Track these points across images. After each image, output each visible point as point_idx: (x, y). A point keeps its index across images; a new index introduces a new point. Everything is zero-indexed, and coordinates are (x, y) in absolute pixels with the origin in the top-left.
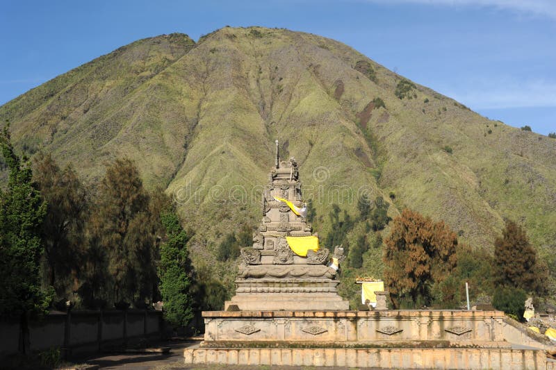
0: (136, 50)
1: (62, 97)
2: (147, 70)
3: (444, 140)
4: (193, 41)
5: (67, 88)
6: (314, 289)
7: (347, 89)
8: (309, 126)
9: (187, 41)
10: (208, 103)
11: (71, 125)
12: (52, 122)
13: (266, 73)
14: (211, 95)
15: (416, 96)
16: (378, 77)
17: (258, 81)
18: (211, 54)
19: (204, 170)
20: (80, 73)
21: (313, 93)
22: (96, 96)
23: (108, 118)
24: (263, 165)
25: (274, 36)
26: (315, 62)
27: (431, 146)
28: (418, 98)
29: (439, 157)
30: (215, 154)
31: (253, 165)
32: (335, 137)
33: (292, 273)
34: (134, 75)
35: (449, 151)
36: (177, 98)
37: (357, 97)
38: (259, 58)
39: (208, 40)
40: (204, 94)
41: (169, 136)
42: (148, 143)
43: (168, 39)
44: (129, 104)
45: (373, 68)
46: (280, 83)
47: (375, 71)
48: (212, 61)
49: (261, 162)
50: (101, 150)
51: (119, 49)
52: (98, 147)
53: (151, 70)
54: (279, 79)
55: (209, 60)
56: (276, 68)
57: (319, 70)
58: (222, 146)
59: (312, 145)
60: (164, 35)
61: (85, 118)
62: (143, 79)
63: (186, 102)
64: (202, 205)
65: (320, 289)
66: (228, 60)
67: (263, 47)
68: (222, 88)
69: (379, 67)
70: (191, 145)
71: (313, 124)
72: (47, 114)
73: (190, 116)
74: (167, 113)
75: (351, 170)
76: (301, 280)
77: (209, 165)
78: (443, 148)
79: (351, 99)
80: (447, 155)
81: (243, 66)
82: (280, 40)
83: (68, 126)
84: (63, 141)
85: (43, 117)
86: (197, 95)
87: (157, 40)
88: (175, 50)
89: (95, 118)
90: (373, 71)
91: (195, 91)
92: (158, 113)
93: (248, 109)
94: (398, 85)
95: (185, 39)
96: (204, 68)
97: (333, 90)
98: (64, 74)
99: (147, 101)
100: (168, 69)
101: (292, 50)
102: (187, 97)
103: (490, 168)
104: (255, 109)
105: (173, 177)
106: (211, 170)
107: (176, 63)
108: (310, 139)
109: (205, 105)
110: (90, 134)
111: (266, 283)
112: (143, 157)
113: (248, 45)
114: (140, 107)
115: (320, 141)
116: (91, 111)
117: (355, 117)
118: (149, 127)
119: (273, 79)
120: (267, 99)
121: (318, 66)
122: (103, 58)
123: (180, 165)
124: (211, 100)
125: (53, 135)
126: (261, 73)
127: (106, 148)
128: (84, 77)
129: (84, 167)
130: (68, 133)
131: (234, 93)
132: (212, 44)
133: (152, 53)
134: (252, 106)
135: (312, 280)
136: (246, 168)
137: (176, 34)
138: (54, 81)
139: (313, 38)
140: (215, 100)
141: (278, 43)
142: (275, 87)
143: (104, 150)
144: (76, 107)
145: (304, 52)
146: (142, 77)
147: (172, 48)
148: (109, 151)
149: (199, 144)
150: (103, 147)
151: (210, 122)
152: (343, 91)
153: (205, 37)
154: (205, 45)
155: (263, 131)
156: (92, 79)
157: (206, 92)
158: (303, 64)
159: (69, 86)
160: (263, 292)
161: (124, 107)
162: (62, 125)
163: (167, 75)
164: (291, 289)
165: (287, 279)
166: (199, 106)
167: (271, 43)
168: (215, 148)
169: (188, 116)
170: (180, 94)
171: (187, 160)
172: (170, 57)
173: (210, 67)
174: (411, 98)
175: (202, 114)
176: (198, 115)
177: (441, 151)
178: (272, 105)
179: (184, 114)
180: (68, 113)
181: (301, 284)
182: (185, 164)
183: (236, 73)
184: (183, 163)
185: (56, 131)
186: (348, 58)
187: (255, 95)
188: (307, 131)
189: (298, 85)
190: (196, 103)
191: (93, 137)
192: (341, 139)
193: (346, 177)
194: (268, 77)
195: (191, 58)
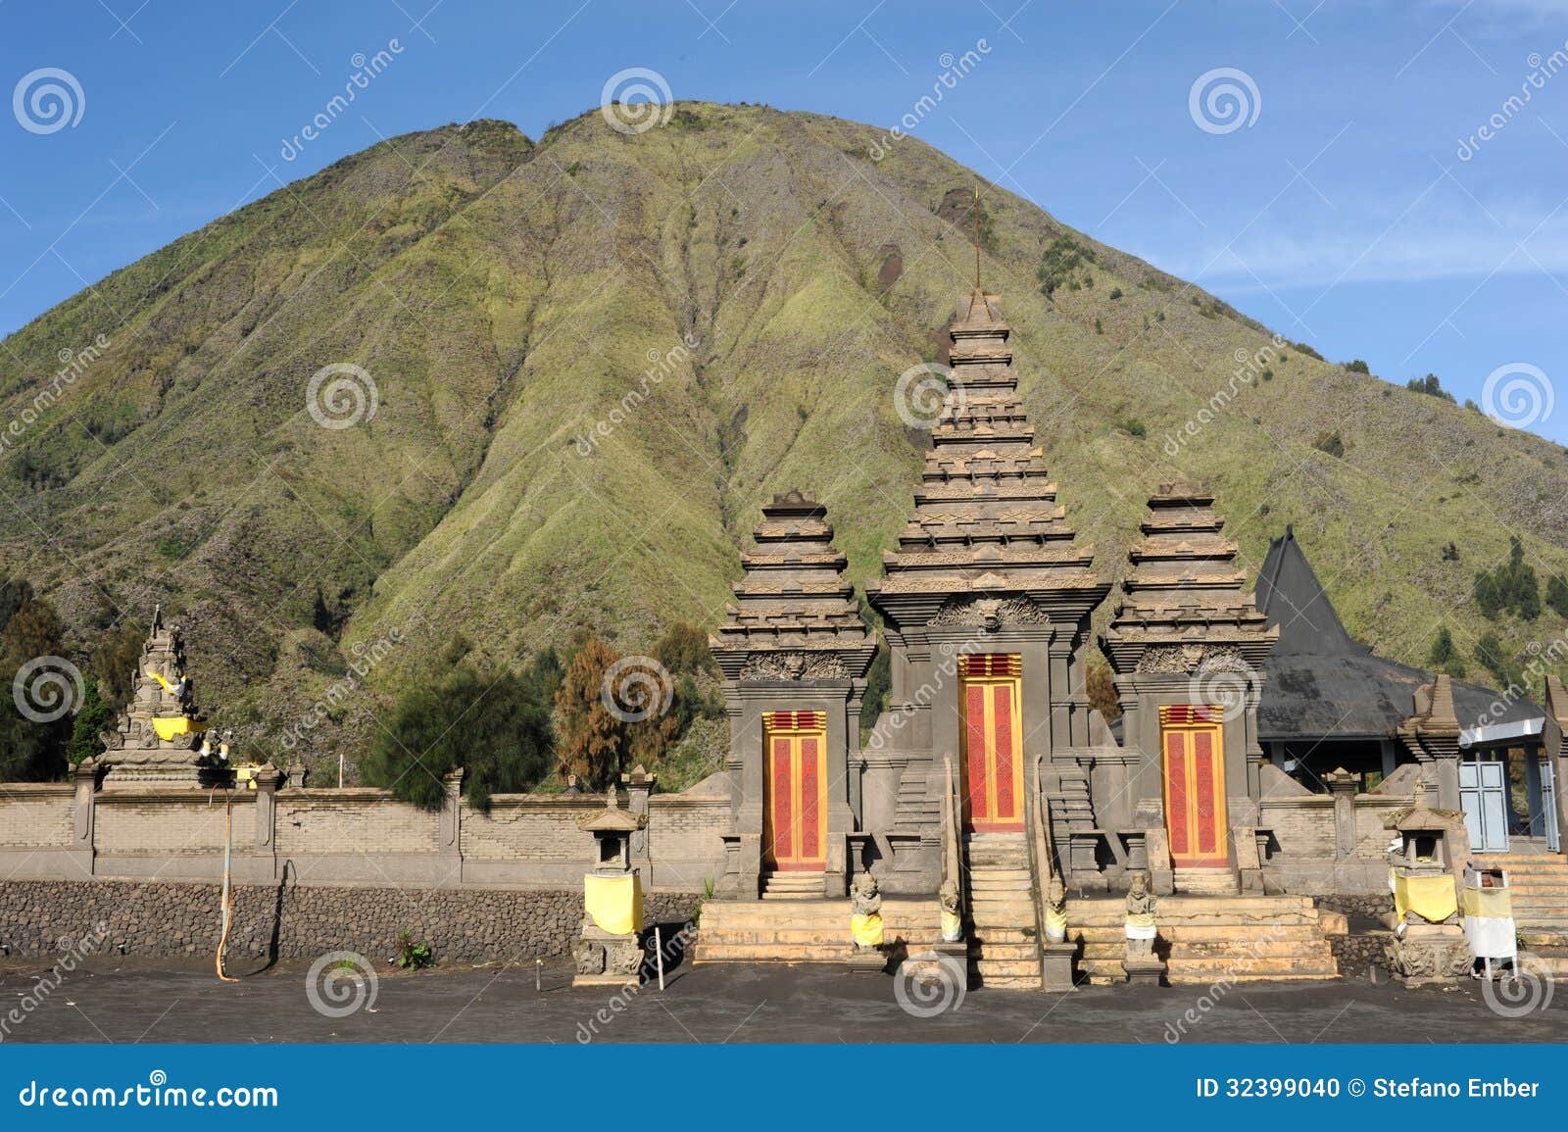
0: (379, 168)
1: (187, 296)
2: (406, 220)
3: (1134, 401)
4: (527, 141)
5: (201, 273)
6: (174, 777)
7: (909, 268)
8: (801, 367)
9: (512, 141)
10: (552, 310)
11: (209, 366)
12: (162, 360)
13: (706, 227)
14: (561, 287)
15: (1089, 282)
16: (999, 232)
17: (685, 248)
18: (568, 178)
19: (520, 487)
20: (237, 229)
21: (818, 281)
22: (275, 290)
23: (295, 353)
24: (674, 470)
25: (736, 126)
26: (835, 196)
27: (1093, 421)
28: (1096, 287)
29: (1108, 448)
30: (551, 446)
31: (648, 471)
32: (860, 399)
33: (153, 759)
34: (373, 235)
35: (1137, 431)
36: (474, 297)
37: (934, 287)
38: (694, 185)
39: (563, 140)
40: (545, 283)
41: (447, 396)
42: (392, 418)
43: (464, 135)
44: (352, 313)
45: (986, 209)
46: (741, 253)
47: (991, 215)
48: (569, 198)
49: (670, 462)
50: (271, 438)
51: (338, 165)
52: (268, 428)
53: (415, 221)
54: (737, 241)
55: (561, 195)
56: (735, 212)
57: (845, 216)
58: (571, 424)
59: (804, 416)
60: (454, 125)
61: (243, 349)
62: (395, 245)
63: (495, 308)
64: (503, 576)
65: (180, 777)
66: (611, 194)
67: (703, 156)
68: (589, 270)
69: (1002, 206)
70: (502, 418)
71: (809, 363)
72: (149, 340)
73: (505, 342)
74: (446, 338)
75: (886, 482)
76: (160, 767)
77: (532, 475)
78: (1120, 426)
79: (917, 293)
80: (1129, 443)
81: (649, 209)
82: (748, 137)
83: (202, 371)
84: (186, 412)
85: (139, 347)
86: (525, 286)
87: (436, 139)
88: (481, 164)
89: (267, 350)
90: (985, 217)
91: (523, 278)
92: (423, 337)
93: (650, 325)
94: (1047, 254)
95: (508, 136)
96: (547, 217)
97: (875, 270)
98: (196, 233)
99: (397, 304)
100: (456, 220)
101: (779, 164)
102: (500, 293)
103: (1235, 473)
104: (670, 322)
105: (452, 503)
106: (537, 489)
107: (478, 203)
108: (802, 402)
109: (544, 315)
110: (250, 394)
111: (124, 770)
112: (380, 452)
113: (665, 151)
114: (378, 324)
115: (824, 406)
116: (258, 331)
117: (924, 342)
118: (398, 375)
119: (725, 241)
120: (705, 296)
121: (843, 206)
122: (296, 188)
123: (470, 473)
124: (559, 302)
125: (162, 394)
126: (694, 225)
127: (285, 431)
128: (244, 241)
129: (228, 482)
130: (201, 389)
131: (619, 282)
132: (572, 150)
133: (419, 174)
134: (663, 315)
135: (174, 766)
136: (624, 481)
137: (484, 123)
138: (170, 252)
139: (836, 128)
140: (570, 302)
141: (743, 144)
142: (728, 263)
143: (282, 438)
144: (223, 320)
145: (807, 169)
146: (391, 240)
147: (471, 159)
148: (294, 438)
149: (521, 417)
150: (280, 429)
151: (551, 359)
152: (900, 272)
153: (557, 131)
154: (554, 155)
155: (685, 380)
156: (266, 247)
157: (549, 278)
158: (802, 203)
159: (208, 265)
160: (119, 780)
161: (339, 323)
162: (187, 368)
163: (451, 235)
164: (150, 776)
165: (147, 766)
166: (530, 316)
167: (725, 144)
168: (556, 427)
169: (499, 343)
170: (481, 284)
171: (489, 458)
172: (469, 186)
173: (564, 214)
174: (1077, 287)
175: (536, 337)
176: (526, 341)
177: (1116, 432)
178: (714, 311)
179: (490, 339)
180: (203, 338)
181: (161, 771)
182: (484, 469)
183: (628, 229)
184: (480, 465)
185: (171, 384)
186: (924, 182)
187: (674, 287)
188: (794, 382)
189: (785, 258)
190: (521, 308)
191: (257, 401)
192: (875, 400)
193: (871, 502)
194: (712, 236)
195: (516, 189)
